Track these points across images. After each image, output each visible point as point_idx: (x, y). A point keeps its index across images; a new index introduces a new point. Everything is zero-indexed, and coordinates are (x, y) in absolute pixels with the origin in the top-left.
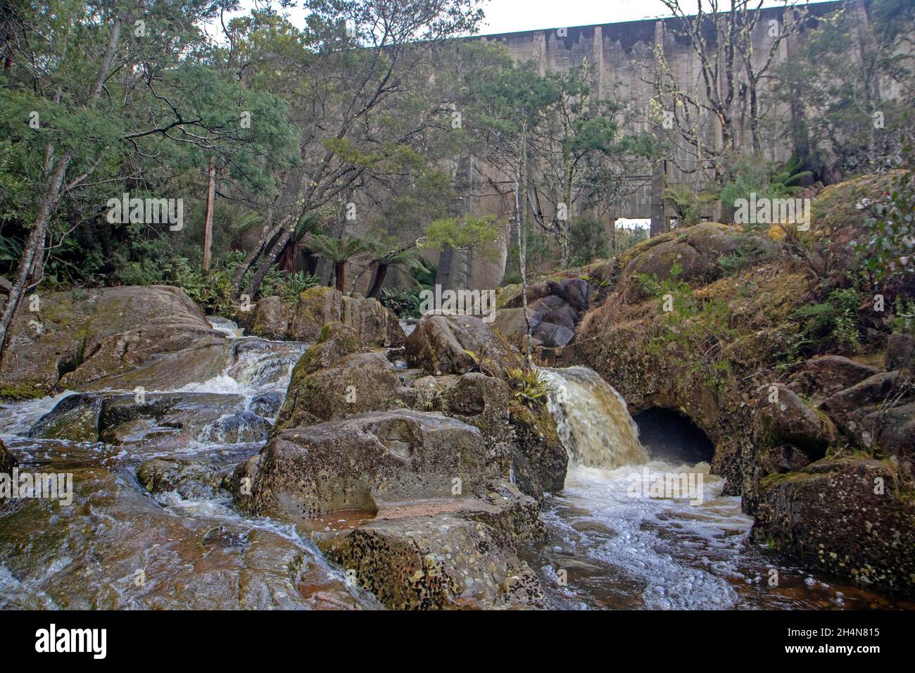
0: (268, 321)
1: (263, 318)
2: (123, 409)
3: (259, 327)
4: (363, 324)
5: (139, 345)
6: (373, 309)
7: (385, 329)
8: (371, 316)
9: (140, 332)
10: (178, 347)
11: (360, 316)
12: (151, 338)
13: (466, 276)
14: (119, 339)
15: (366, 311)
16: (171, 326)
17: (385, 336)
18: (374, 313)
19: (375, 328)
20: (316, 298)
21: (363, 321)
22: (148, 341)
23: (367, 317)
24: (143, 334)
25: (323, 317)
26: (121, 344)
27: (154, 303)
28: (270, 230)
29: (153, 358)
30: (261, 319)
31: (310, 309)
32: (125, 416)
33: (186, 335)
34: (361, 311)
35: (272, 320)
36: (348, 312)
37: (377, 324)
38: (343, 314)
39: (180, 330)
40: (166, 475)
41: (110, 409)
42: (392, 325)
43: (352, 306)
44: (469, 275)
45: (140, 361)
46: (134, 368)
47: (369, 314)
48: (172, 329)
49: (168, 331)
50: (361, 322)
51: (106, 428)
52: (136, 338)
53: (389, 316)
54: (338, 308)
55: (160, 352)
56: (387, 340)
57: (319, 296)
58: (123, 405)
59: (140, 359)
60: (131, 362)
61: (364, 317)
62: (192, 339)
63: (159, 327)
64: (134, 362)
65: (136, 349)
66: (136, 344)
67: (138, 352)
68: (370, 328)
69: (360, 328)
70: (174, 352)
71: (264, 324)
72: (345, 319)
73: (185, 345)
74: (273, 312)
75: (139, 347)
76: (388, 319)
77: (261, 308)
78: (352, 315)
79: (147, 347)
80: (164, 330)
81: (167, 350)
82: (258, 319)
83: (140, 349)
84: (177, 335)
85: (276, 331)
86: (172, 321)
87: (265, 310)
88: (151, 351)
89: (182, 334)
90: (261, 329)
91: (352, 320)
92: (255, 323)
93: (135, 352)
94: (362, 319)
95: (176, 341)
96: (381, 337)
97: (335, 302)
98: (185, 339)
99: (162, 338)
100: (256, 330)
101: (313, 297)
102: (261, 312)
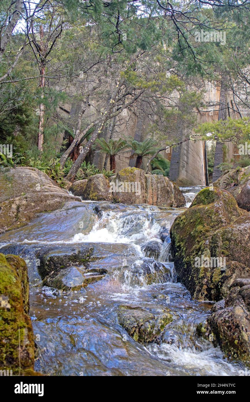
0: (100, 190)
1: (96, 188)
2: (58, 258)
3: (94, 194)
4: (159, 192)
5: (27, 207)
6: (164, 181)
7: (173, 195)
8: (164, 186)
9: (26, 198)
10: (53, 208)
11: (157, 187)
12: (34, 202)
13: (186, 164)
14: (13, 203)
15: (161, 183)
16: (46, 193)
17: (173, 200)
18: (166, 185)
19: (166, 195)
20: (130, 175)
21: (160, 190)
22: (33, 204)
23: (162, 188)
24: (28, 199)
26: (14, 206)
27: (30, 179)
28: (80, 133)
29: (38, 217)
32: (61, 265)
33: (57, 200)
34: (157, 183)
35: (103, 190)
36: (149, 184)
37: (168, 192)
38: (146, 186)
39: (53, 196)
40: (149, 325)
41: (48, 258)
42: (177, 192)
43: (152, 180)
44: (187, 163)
45: (30, 219)
46: (27, 224)
47: (163, 185)
48: (48, 196)
49: (46, 197)
51: (48, 274)
52: (24, 202)
53: (174, 187)
54: (143, 181)
55: (41, 212)
56: (174, 202)
57: (132, 173)
58: (57, 255)
59: (29, 217)
60: (24, 220)
61: (159, 187)
62: (62, 202)
63: (38, 195)
64: (26, 220)
65: (25, 210)
66: (25, 207)
67: (27, 212)
68: (164, 194)
69: (158, 195)
70: (51, 212)
71: (98, 192)
72: (147, 189)
73: (57, 207)
74: (102, 184)
75: (27, 209)
76: (174, 189)
77: (93, 181)
78: (152, 186)
79: (32, 208)
80: (42, 197)
81: (46, 211)
82: (92, 189)
83: (28, 210)
84: (51, 200)
85: (106, 197)
86: (46, 190)
87: (96, 183)
88: (36, 211)
89: (54, 199)
90: (96, 196)
91: (153, 190)
92: (91, 191)
93: (25, 212)
94: (158, 189)
95: (52, 204)
96: (171, 201)
97: (142, 177)
98: (57, 203)
99: (42, 202)
100: (92, 196)
101: (128, 174)
102: (94, 184)
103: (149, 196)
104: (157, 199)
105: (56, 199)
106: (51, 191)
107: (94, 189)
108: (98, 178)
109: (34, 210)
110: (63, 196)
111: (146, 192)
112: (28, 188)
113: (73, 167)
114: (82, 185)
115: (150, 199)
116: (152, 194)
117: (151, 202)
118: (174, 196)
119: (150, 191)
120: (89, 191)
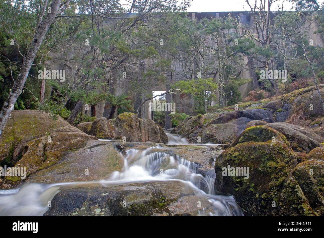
0: (106, 131)
1: (102, 129)
4: (150, 132)
5: (53, 146)
6: (153, 124)
9: (51, 137)
10: (77, 147)
11: (148, 128)
12: (60, 141)
14: (40, 142)
15: (150, 125)
16: (70, 133)
17: (160, 138)
18: (154, 127)
19: (155, 134)
21: (150, 130)
22: (58, 143)
23: (151, 129)
24: (54, 138)
25: (133, 129)
26: (41, 145)
29: (64, 155)
30: (100, 129)
31: (126, 124)
33: (80, 139)
34: (148, 125)
35: (108, 131)
36: (142, 126)
37: (156, 132)
38: (140, 127)
39: (75, 136)
42: (162, 132)
43: (144, 123)
46: (56, 163)
47: (152, 127)
48: (71, 135)
49: (69, 137)
50: (149, 131)
53: (160, 128)
54: (138, 123)
55: (67, 150)
57: (129, 117)
59: (57, 156)
60: (53, 158)
61: (150, 129)
62: (84, 141)
63: (62, 134)
64: (55, 158)
65: (52, 149)
66: (51, 146)
67: (55, 151)
68: (153, 134)
69: (149, 134)
70: (75, 150)
71: (104, 132)
72: (141, 130)
73: (81, 145)
74: (106, 126)
75: (53, 148)
76: (159, 130)
77: (99, 123)
78: (144, 128)
79: (58, 147)
80: (66, 136)
81: (71, 149)
82: (99, 129)
83: (55, 149)
84: (74, 139)
85: (112, 137)
86: (68, 130)
87: (102, 125)
88: (62, 150)
89: (77, 138)
90: (103, 135)
91: (145, 130)
92: (97, 132)
93: (53, 151)
94: (149, 130)
95: (75, 143)
96: (158, 139)
97: (137, 120)
98: (80, 142)
99: (66, 141)
100: (100, 136)
101: (127, 118)
102: (100, 126)
103: (143, 135)
104: (148, 138)
105: (78, 139)
106: (72, 131)
107: (100, 130)
108: (103, 121)
109: (60, 149)
110: (83, 135)
111: (140, 132)
112: (51, 129)
113: (73, 112)
114: (85, 127)
115: (143, 138)
116: (145, 134)
117: (144, 140)
118: (160, 136)
119: (143, 131)
120: (96, 132)
